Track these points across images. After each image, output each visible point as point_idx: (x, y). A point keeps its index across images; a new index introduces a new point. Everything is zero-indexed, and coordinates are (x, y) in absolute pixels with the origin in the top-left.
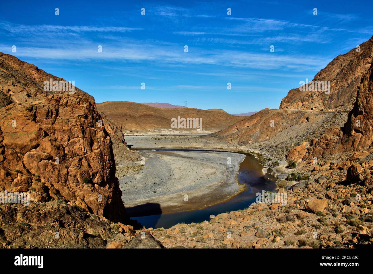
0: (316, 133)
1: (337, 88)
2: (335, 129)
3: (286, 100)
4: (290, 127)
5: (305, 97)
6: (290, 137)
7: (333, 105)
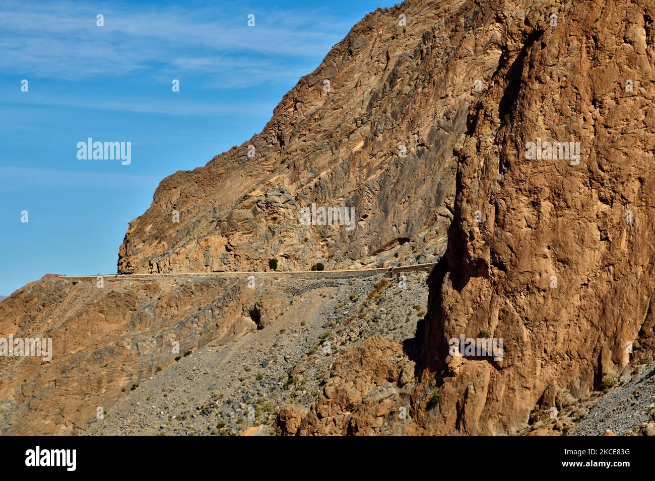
0: (301, 378)
1: (376, 162)
2: (379, 353)
3: (149, 228)
4: (177, 359)
5: (237, 211)
6: (179, 410)
7: (364, 241)
